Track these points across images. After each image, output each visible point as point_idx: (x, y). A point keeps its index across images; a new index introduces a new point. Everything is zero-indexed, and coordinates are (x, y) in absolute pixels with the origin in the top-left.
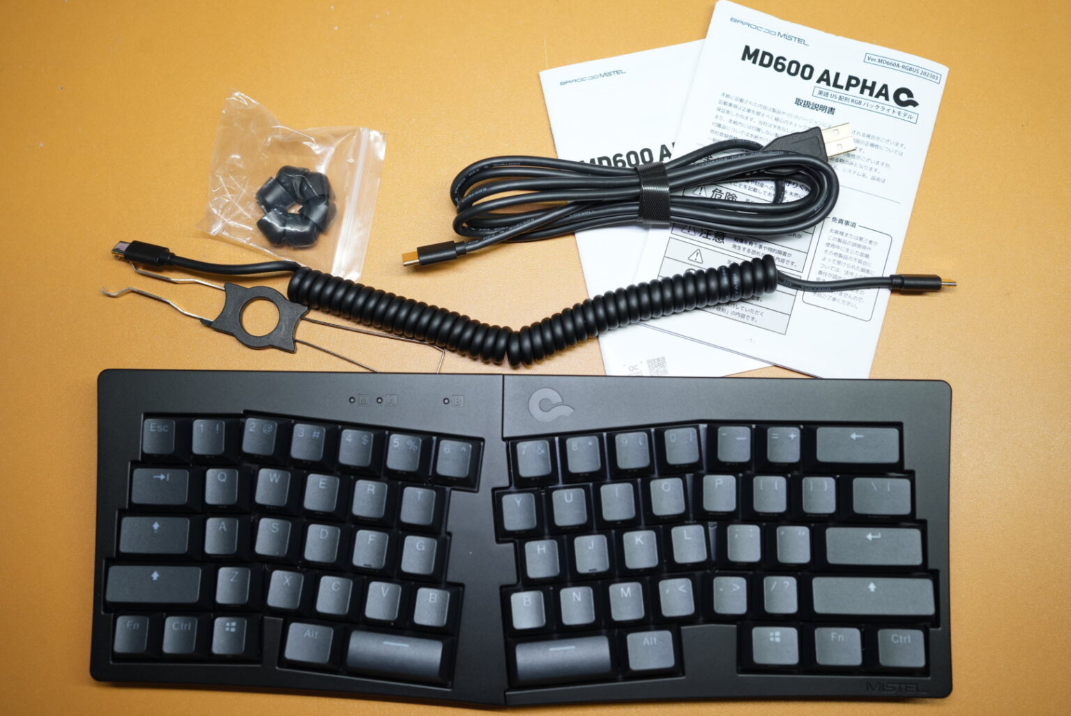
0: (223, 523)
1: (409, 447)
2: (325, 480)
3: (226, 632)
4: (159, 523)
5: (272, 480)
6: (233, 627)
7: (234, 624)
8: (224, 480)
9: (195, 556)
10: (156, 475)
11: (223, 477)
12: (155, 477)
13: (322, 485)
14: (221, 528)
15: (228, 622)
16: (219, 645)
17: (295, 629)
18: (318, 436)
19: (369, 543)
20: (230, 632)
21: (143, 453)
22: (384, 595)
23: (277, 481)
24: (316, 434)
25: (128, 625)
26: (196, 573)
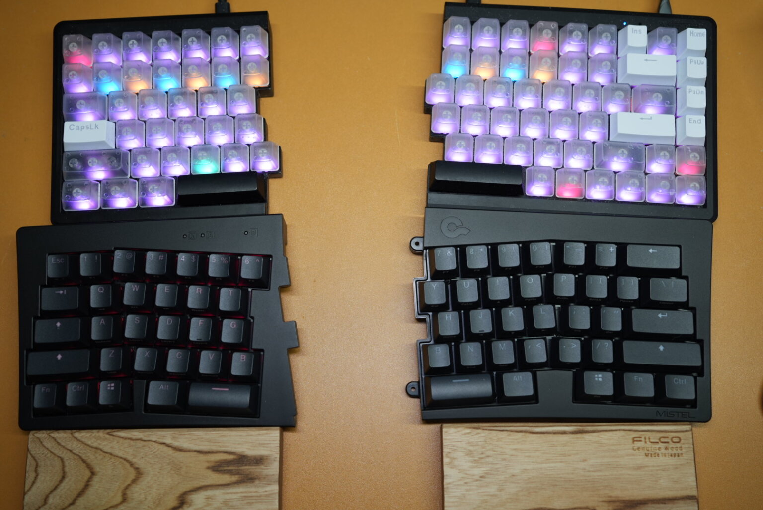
0: (102, 320)
1: (222, 261)
2: (169, 287)
3: (108, 390)
4: (60, 323)
5: (134, 290)
6: (113, 387)
7: (113, 385)
8: (102, 292)
9: (85, 343)
10: (57, 291)
11: (101, 289)
12: (56, 292)
13: (167, 290)
14: (101, 322)
15: (109, 384)
16: (103, 399)
17: (153, 385)
18: (162, 258)
19: (200, 325)
20: (110, 390)
21: (48, 277)
22: (211, 358)
23: (137, 290)
24: (161, 257)
25: (43, 390)
26: (87, 353)
